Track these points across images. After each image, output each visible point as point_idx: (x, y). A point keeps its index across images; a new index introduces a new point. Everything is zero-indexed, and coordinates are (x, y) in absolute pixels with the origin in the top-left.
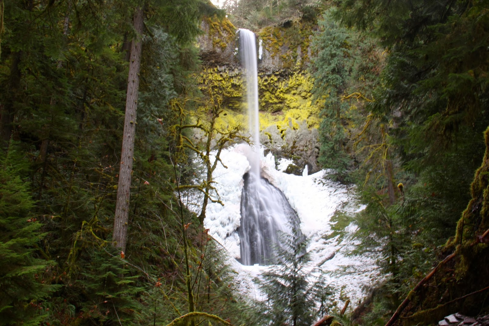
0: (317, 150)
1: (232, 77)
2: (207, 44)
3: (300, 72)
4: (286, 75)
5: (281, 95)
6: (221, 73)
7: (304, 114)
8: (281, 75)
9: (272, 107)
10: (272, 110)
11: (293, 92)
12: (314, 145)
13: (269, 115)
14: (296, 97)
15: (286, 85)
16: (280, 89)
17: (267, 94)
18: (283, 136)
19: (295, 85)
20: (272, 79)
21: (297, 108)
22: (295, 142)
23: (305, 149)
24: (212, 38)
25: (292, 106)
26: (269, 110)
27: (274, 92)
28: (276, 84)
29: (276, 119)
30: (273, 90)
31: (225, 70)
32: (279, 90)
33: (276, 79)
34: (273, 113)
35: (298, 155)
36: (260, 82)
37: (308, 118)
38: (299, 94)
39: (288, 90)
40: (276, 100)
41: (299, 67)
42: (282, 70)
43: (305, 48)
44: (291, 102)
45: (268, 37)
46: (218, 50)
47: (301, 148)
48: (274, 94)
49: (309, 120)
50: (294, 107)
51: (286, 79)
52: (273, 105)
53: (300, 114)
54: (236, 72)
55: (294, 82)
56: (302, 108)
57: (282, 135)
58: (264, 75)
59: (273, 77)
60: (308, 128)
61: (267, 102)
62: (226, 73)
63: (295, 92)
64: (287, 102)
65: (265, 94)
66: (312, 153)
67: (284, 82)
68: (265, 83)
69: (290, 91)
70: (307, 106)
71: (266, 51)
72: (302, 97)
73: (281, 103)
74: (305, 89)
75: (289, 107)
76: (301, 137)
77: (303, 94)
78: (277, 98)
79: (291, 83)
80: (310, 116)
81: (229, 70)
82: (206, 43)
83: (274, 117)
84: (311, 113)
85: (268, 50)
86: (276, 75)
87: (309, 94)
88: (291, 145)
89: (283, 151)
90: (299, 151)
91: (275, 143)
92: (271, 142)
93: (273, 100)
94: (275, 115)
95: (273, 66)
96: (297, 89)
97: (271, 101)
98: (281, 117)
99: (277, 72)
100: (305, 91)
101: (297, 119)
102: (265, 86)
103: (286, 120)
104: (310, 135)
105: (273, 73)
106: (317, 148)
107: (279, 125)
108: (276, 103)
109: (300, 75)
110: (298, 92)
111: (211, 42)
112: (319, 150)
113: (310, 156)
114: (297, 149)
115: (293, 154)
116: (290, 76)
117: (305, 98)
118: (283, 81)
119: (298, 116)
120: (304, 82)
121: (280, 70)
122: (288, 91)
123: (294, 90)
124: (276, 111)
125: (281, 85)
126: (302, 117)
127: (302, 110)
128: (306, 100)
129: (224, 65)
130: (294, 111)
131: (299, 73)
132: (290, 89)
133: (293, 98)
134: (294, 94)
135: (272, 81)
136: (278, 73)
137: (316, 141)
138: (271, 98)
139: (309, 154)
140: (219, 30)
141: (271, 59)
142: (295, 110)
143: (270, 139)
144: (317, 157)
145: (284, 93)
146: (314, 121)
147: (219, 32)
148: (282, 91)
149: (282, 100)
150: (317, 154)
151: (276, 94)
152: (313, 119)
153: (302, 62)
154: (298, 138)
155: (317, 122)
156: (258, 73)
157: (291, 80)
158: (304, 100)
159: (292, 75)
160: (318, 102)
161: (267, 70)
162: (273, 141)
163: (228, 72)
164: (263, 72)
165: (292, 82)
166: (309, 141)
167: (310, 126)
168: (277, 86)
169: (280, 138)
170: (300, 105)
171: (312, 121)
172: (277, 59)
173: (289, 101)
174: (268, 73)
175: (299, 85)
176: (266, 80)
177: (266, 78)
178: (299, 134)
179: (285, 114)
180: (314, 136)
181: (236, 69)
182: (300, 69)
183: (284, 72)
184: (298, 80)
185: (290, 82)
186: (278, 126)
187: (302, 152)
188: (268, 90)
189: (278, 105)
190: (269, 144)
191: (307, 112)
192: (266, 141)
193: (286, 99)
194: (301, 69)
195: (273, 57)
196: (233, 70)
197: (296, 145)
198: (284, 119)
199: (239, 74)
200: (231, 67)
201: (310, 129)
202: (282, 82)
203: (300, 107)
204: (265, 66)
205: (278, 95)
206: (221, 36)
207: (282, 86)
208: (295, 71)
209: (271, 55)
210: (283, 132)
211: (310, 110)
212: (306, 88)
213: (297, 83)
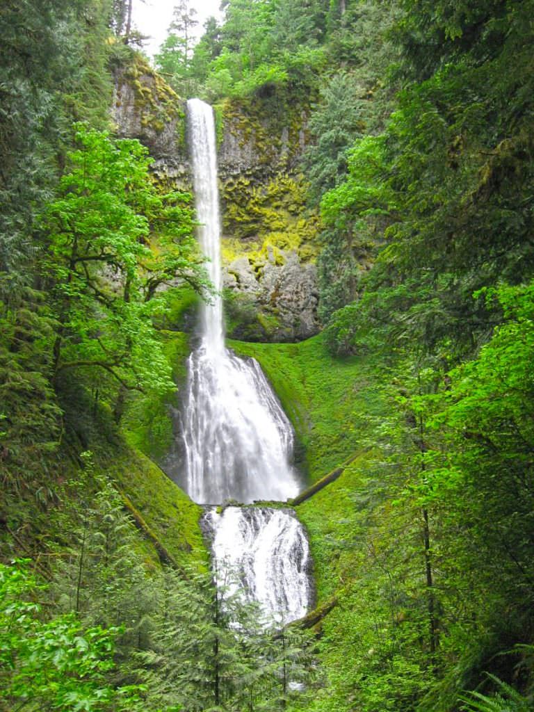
0: (314, 299)
1: (174, 179)
2: (132, 124)
3: (287, 171)
4: (264, 176)
5: (256, 209)
6: (156, 172)
7: (294, 240)
8: (254, 175)
9: (241, 229)
10: (240, 233)
11: (275, 204)
12: (309, 290)
13: (237, 241)
14: (282, 212)
15: (263, 192)
16: (253, 198)
17: (233, 208)
18: (259, 276)
19: (278, 193)
20: (241, 183)
21: (282, 231)
22: (278, 288)
23: (295, 298)
24: (139, 113)
25: (273, 228)
26: (237, 233)
27: (244, 204)
28: (247, 191)
29: (247, 248)
30: (243, 199)
31: (162, 166)
32: (252, 201)
33: (247, 182)
34: (243, 238)
35: (283, 307)
36: (221, 187)
37: (299, 247)
38: (286, 207)
39: (267, 200)
40: (246, 218)
41: (285, 163)
42: (257, 168)
43: (294, 133)
44: (272, 221)
45: (233, 114)
46: (150, 133)
47: (289, 296)
48: (244, 207)
49: (301, 250)
50: (277, 229)
51: (264, 183)
52: (243, 226)
53: (287, 239)
54: (182, 170)
55: (277, 188)
56: (291, 231)
57: (257, 274)
58: (228, 176)
59: (242, 179)
60: (301, 262)
61: (232, 220)
62: (164, 171)
63: (278, 203)
64: (266, 221)
65: (228, 207)
66: (306, 304)
67: (260, 188)
68: (230, 189)
69: (270, 203)
70: (298, 227)
71: (231, 135)
72: (290, 212)
73: (255, 221)
74: (296, 199)
75: (269, 229)
76: (289, 278)
77: (292, 208)
78: (249, 213)
79: (272, 189)
80: (303, 243)
81: (169, 166)
82: (129, 121)
83: (245, 245)
84: (305, 239)
85: (233, 134)
86: (247, 176)
87: (301, 208)
88: (272, 291)
89: (259, 301)
90: (286, 301)
91: (246, 287)
92: (239, 287)
93: (242, 217)
94: (247, 242)
95: (242, 160)
96: (281, 199)
97: (238, 219)
98: (256, 245)
99: (248, 170)
100: (295, 203)
101: (282, 248)
102: (229, 193)
103: (263, 249)
104: (303, 275)
105: (243, 172)
106: (315, 295)
107: (253, 258)
108: (247, 223)
109: (287, 176)
110: (283, 205)
111: (139, 119)
112: (318, 299)
113: (303, 309)
114: (282, 297)
115: (275, 306)
116: (270, 178)
117: (295, 214)
118: (260, 185)
119: (283, 244)
120: (293, 187)
121: (253, 167)
122: (266, 203)
123: (276, 201)
124: (248, 236)
125: (256, 192)
126: (291, 244)
127: (290, 234)
128: (297, 218)
129: (160, 158)
130: (277, 235)
131: (284, 173)
132: (271, 200)
133: (275, 214)
134: (277, 208)
135: (241, 186)
136: (250, 173)
137: (313, 284)
138: (239, 215)
139: (301, 307)
140: (152, 100)
141: (238, 149)
142: (278, 233)
143: (238, 281)
144: (314, 310)
145: (261, 205)
146: (310, 252)
147: (151, 104)
148: (257, 203)
149: (257, 218)
150: (314, 306)
151: (248, 208)
152: (309, 249)
153: (290, 155)
154: (284, 280)
155: (315, 254)
156: (219, 172)
157: (272, 184)
158: (293, 218)
159: (273, 175)
160: (316, 221)
161: (231, 166)
162: (242, 285)
163: (167, 171)
164: (226, 170)
165: (273, 187)
166: (302, 285)
167: (304, 260)
168: (249, 194)
169: (254, 278)
170: (287, 226)
171: (307, 251)
172: (248, 148)
173: (268, 219)
174: (235, 173)
175: (286, 192)
176: (231, 185)
177: (231, 180)
178: (284, 274)
179: (262, 240)
180: (309, 277)
181: (181, 166)
182: (286, 166)
183: (261, 171)
184: (283, 184)
185: (270, 188)
186: (250, 260)
187: (290, 303)
188: (234, 201)
189: (251, 226)
190: (236, 289)
191: (298, 237)
192: (231, 284)
193: (264, 215)
194: (288, 167)
195: (242, 147)
196: (176, 168)
197: (281, 291)
198: (260, 248)
199: (185, 174)
200: (172, 163)
201: (304, 265)
202: (257, 188)
203: (287, 229)
204: (229, 161)
205: (251, 208)
206: (154, 111)
207: (257, 194)
208: (278, 169)
209: (240, 143)
210: (260, 270)
211: (304, 234)
212: (296, 197)
213: (282, 189)
